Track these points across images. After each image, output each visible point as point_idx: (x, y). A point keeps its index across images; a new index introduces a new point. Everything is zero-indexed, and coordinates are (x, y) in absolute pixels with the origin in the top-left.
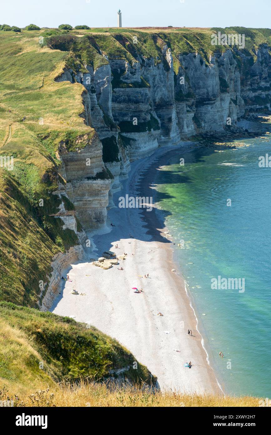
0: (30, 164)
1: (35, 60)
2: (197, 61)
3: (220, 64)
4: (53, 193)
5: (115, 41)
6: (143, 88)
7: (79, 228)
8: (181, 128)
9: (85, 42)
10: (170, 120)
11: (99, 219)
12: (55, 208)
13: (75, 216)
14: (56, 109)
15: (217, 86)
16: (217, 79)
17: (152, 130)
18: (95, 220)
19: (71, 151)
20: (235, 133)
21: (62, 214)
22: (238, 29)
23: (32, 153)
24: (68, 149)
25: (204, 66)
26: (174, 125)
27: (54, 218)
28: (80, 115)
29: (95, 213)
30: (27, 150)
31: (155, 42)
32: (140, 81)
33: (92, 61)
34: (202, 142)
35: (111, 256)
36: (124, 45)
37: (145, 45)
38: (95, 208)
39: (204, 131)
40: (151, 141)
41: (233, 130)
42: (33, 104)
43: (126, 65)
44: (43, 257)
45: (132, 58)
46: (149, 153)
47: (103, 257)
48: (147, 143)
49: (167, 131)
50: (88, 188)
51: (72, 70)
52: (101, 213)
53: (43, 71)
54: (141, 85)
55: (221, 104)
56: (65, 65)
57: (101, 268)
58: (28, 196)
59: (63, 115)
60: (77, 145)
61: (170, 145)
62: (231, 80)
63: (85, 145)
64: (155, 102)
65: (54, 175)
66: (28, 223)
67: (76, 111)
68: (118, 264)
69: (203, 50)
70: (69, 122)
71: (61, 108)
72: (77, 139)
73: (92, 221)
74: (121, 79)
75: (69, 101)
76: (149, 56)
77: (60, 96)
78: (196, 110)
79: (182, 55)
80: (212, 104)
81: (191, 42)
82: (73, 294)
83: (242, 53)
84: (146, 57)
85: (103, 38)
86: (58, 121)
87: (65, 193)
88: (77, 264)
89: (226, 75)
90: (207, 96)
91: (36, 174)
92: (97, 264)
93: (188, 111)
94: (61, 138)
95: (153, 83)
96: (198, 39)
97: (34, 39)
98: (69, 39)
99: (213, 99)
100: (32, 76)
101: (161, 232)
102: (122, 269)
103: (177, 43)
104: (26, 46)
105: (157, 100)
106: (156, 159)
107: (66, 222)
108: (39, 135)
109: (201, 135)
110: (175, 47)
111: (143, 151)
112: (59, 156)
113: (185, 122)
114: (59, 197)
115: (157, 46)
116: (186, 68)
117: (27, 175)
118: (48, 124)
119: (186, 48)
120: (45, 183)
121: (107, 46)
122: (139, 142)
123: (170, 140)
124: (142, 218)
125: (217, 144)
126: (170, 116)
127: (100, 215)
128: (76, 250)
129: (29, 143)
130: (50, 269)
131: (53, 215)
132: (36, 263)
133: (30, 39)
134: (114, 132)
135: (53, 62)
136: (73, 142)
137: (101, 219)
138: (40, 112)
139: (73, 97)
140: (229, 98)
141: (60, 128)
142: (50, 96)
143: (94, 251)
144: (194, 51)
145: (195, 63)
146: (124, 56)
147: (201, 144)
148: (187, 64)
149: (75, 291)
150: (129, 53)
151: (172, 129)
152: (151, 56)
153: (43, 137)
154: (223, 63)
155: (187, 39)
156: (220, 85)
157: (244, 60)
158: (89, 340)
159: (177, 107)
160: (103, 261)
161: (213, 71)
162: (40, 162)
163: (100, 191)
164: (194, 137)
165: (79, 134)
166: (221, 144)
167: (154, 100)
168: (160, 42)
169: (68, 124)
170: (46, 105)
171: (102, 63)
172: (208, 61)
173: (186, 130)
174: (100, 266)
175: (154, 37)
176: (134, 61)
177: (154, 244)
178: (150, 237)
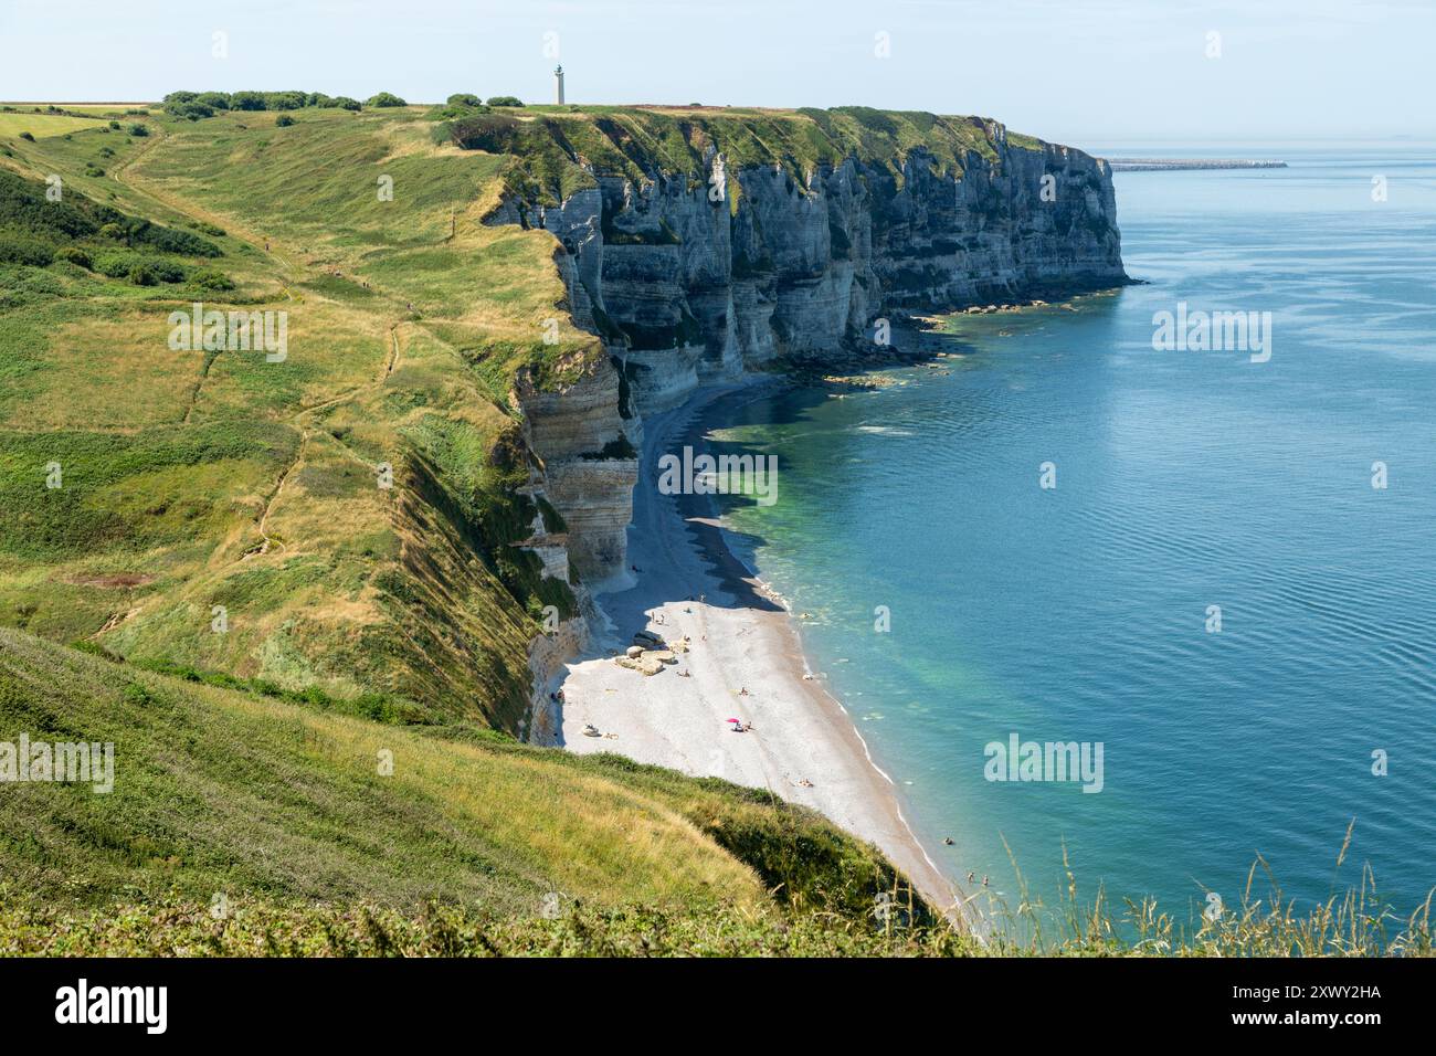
0: (459, 421)
1: (429, 175)
2: (779, 184)
3: (831, 192)
4: (517, 491)
5: (598, 133)
6: (666, 246)
7: (574, 573)
8: (745, 342)
9: (538, 134)
10: (722, 321)
11: (609, 556)
12: (523, 526)
13: (567, 546)
14: (496, 290)
15: (824, 245)
16: (826, 227)
17: (687, 344)
18: (599, 557)
19: (546, 390)
20: (866, 355)
21: (539, 542)
22: (858, 111)
23: (461, 395)
24: (537, 385)
25: (795, 197)
26: (730, 334)
27: (522, 551)
28: (560, 305)
29: (600, 540)
30: (449, 387)
31: (687, 137)
32: (658, 228)
33: (558, 180)
34: (793, 375)
35: (655, 643)
36: (618, 144)
37: (663, 144)
38: (601, 527)
39: (794, 350)
40: (684, 370)
41: (861, 347)
42: (439, 279)
43: (626, 191)
44: (511, 646)
45: (639, 174)
46: (678, 399)
47: (636, 645)
48: (675, 376)
49: (715, 350)
50: (584, 480)
51: (520, 198)
52: (613, 540)
53: (451, 199)
54: (661, 237)
55: (834, 287)
56: (505, 187)
57: (638, 673)
58: (460, 499)
59: (518, 304)
60: (558, 376)
61: (721, 381)
62: (854, 230)
63: (578, 377)
64: (688, 280)
65: (518, 448)
66: (467, 563)
67: (547, 295)
68: (676, 662)
69: (791, 159)
70: (533, 320)
71: (507, 288)
72: (560, 361)
73: (594, 560)
74: (615, 224)
75: (524, 271)
76: (674, 171)
77: (500, 259)
78: (778, 300)
79: (745, 170)
80: (813, 286)
81: (764, 139)
82: (587, 734)
83: (871, 168)
84: (669, 174)
85: (574, 126)
86: (507, 319)
87: (543, 491)
88: (577, 662)
89: (843, 217)
90: (802, 268)
91: (474, 444)
92: (627, 661)
93: (760, 302)
94: (519, 359)
95: (684, 234)
96: (779, 133)
97: (413, 124)
98: (501, 127)
99: (816, 273)
100: (424, 212)
101: (754, 586)
102: (687, 675)
103: (732, 141)
104: (398, 141)
105: (692, 276)
106: (695, 415)
107: (548, 562)
108: (466, 353)
109: (788, 358)
110: (729, 150)
111: (666, 396)
112: (517, 403)
113: (753, 328)
114: (531, 501)
115: (691, 148)
116: (754, 201)
117: (454, 448)
118: (483, 325)
119: (754, 152)
120: (499, 466)
121: (581, 144)
122: (656, 373)
123: (722, 370)
124: (699, 552)
125: (829, 379)
126: (722, 312)
127: (612, 545)
128: (574, 629)
129: (448, 369)
130: (528, 674)
131: (519, 543)
132: (501, 660)
133: (404, 126)
134: (617, 348)
135: (473, 179)
136: (548, 369)
137: (614, 556)
138: (458, 296)
139: (533, 261)
140: (852, 272)
141: (516, 336)
142: (478, 259)
143: (610, 631)
144: (771, 161)
145: (775, 188)
146: (621, 169)
147: (793, 379)
148: (756, 191)
149: (591, 728)
150: (631, 163)
151: (727, 343)
152: (679, 171)
153: (475, 357)
154: (836, 190)
155: (754, 132)
156: (832, 242)
157: (875, 184)
158: (823, 848)
159: (735, 293)
160: (638, 655)
161: (815, 209)
162: (484, 416)
163: (613, 486)
164: (773, 364)
165: (563, 350)
166: (838, 379)
167: (686, 275)
168: (697, 137)
169: (532, 326)
170: (470, 280)
171: (582, 184)
172: (804, 184)
173: (755, 346)
174: (633, 668)
175: (685, 127)
176: (644, 181)
177: (745, 616)
178: (732, 597)
